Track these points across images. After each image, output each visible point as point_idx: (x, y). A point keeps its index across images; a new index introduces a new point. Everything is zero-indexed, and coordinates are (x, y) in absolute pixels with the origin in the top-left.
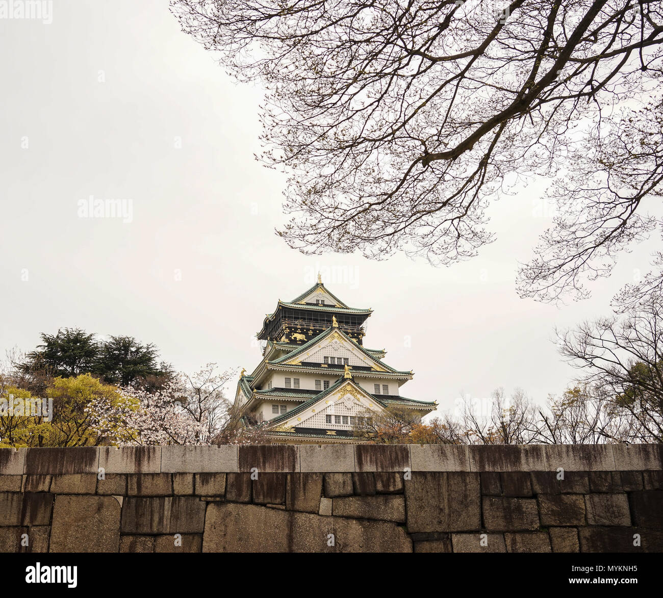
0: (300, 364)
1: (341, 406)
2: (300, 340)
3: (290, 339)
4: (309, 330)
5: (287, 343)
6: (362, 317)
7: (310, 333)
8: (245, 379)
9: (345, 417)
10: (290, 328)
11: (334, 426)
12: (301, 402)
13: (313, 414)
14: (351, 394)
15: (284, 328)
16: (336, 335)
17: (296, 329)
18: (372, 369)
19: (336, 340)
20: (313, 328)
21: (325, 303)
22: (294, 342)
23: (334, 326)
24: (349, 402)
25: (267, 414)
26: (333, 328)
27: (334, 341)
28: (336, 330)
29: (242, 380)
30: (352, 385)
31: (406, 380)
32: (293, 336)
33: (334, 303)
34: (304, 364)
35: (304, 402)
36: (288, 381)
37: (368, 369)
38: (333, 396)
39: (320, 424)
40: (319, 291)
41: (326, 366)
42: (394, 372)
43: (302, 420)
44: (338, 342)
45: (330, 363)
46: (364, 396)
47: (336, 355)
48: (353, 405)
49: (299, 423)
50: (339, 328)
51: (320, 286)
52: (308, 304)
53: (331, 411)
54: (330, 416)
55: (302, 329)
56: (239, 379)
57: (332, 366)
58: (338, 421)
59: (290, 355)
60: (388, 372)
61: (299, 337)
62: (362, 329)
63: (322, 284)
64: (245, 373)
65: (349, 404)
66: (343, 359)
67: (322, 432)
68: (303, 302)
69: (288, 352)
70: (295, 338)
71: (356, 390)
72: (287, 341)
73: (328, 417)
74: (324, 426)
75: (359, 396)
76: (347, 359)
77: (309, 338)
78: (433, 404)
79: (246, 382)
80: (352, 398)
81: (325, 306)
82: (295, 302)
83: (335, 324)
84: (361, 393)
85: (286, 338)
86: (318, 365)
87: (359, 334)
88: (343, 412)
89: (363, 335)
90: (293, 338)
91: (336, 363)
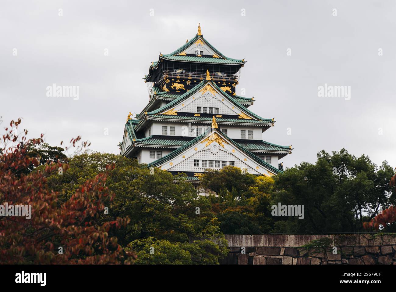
0: (176, 114)
1: (208, 152)
2: (179, 89)
3: (170, 89)
4: (187, 80)
5: (168, 93)
6: (236, 67)
7: (189, 82)
8: (131, 123)
9: (211, 161)
10: (170, 79)
11: (201, 168)
12: (174, 149)
13: (184, 159)
14: (217, 141)
15: (165, 79)
16: (209, 87)
17: (176, 79)
18: (240, 117)
19: (208, 92)
20: (191, 78)
21: (204, 54)
22: (173, 91)
23: (207, 79)
24: (214, 148)
25: (146, 158)
26: (206, 82)
27: (206, 93)
28: (209, 83)
29: (128, 124)
30: (218, 134)
31: (268, 127)
32: (173, 86)
33: (211, 53)
34: (180, 114)
35: (176, 149)
36: (165, 129)
37: (236, 117)
38: (202, 144)
39: (189, 167)
40: (199, 42)
41: (199, 115)
42: (258, 119)
44: (210, 93)
45: (202, 112)
46: (228, 143)
47: (208, 105)
48: (218, 151)
49: (171, 167)
50: (211, 81)
51: (199, 37)
52: (188, 55)
54: (198, 160)
55: (181, 80)
56: (126, 122)
57: (204, 115)
59: (169, 105)
60: (253, 120)
61: (178, 86)
62: (235, 78)
63: (202, 36)
64: (131, 117)
65: (215, 150)
66: (214, 109)
68: (183, 53)
69: (168, 102)
70: (175, 87)
71: (221, 138)
72: (167, 90)
74: (192, 169)
75: (223, 143)
76: (217, 109)
77: (187, 87)
78: (289, 149)
79: (131, 125)
80: (217, 145)
81: (203, 56)
83: (208, 78)
84: (225, 141)
85: (167, 87)
86: (191, 115)
87: (232, 83)
88: (209, 157)
89: (237, 83)
90: (172, 88)
91: (208, 113)
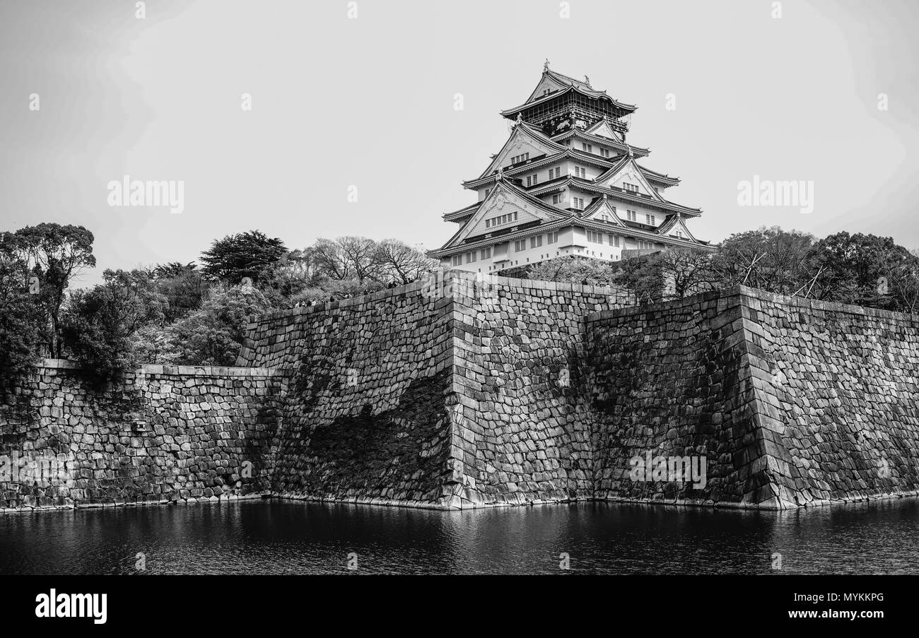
43: (469, 231)
53: (489, 216)
58: (494, 224)
67: (482, 237)
73: (488, 221)
82: (525, 104)
